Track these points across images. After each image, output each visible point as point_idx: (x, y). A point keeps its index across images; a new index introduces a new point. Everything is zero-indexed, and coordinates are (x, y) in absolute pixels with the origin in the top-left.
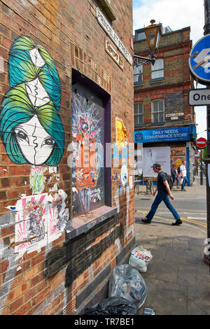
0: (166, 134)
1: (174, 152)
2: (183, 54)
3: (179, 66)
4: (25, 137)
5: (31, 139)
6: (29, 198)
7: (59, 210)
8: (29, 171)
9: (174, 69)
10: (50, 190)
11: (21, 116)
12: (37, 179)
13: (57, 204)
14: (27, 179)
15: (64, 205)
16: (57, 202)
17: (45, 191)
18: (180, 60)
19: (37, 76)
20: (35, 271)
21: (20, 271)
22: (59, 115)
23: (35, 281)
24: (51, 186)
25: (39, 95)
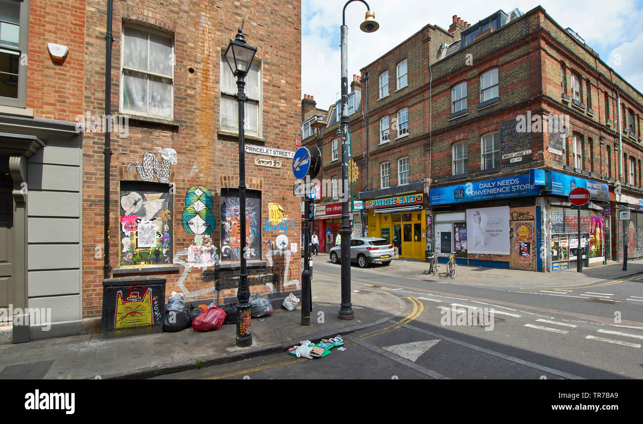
0: (500, 187)
1: (515, 215)
2: (529, 54)
3: (523, 75)
4: (193, 224)
5: (195, 224)
6: (194, 247)
7: (212, 254)
8: (194, 236)
9: (515, 81)
10: (206, 245)
11: (191, 216)
12: (198, 239)
13: (211, 252)
14: (193, 239)
15: (215, 252)
16: (210, 250)
17: (203, 245)
18: (525, 65)
19: (199, 199)
20: (198, 275)
21: (190, 272)
22: (212, 213)
23: (197, 279)
24: (207, 243)
25: (200, 206)
